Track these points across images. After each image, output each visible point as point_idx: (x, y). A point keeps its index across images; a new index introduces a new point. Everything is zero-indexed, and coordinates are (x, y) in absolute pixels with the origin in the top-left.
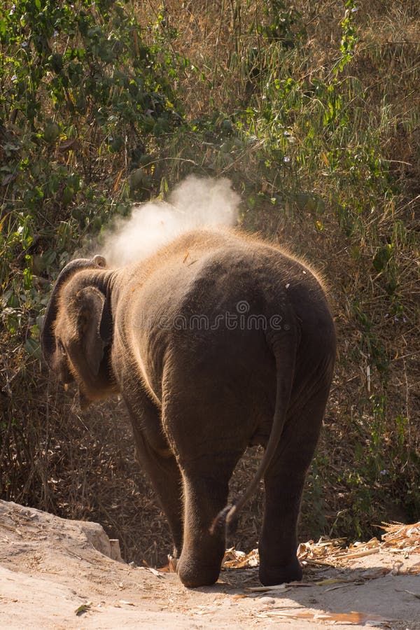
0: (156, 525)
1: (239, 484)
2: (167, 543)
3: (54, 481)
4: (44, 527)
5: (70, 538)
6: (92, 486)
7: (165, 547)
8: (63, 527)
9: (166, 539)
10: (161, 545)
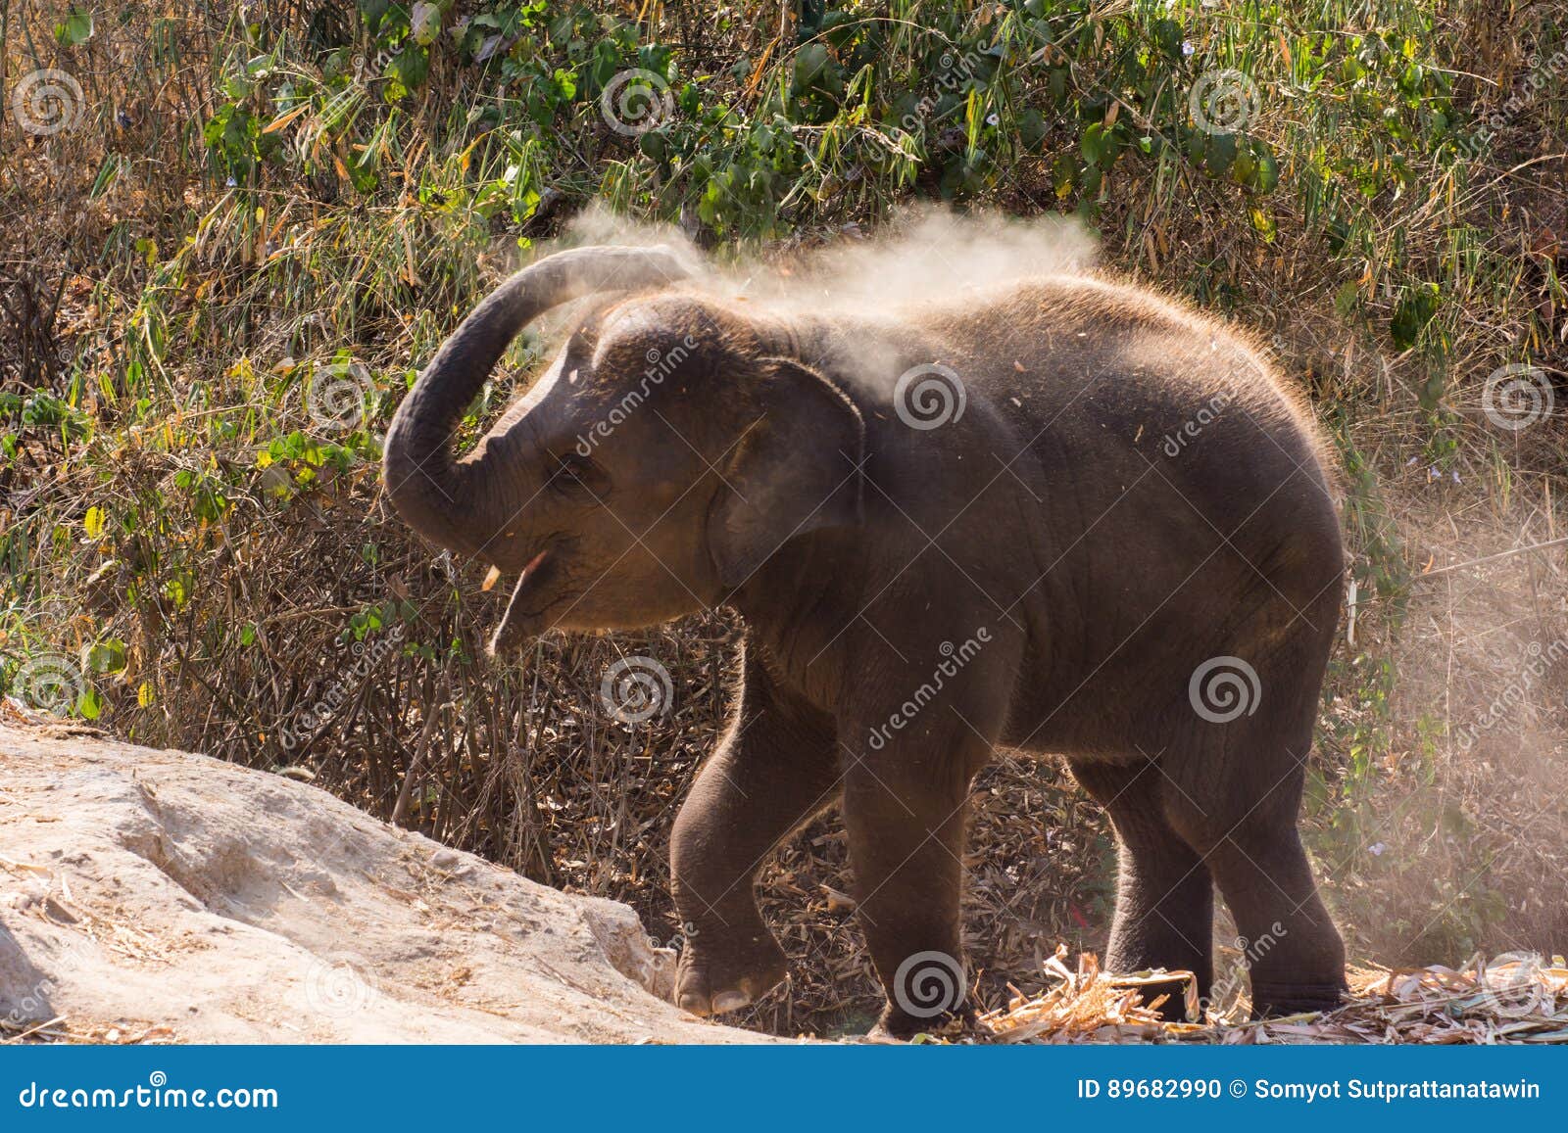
0: (795, 931)
1: (1009, 851)
2: (817, 979)
3: (553, 806)
4: (486, 900)
5: (549, 931)
6: (647, 825)
7: (812, 989)
8: (535, 903)
9: (816, 971)
10: (804, 982)
